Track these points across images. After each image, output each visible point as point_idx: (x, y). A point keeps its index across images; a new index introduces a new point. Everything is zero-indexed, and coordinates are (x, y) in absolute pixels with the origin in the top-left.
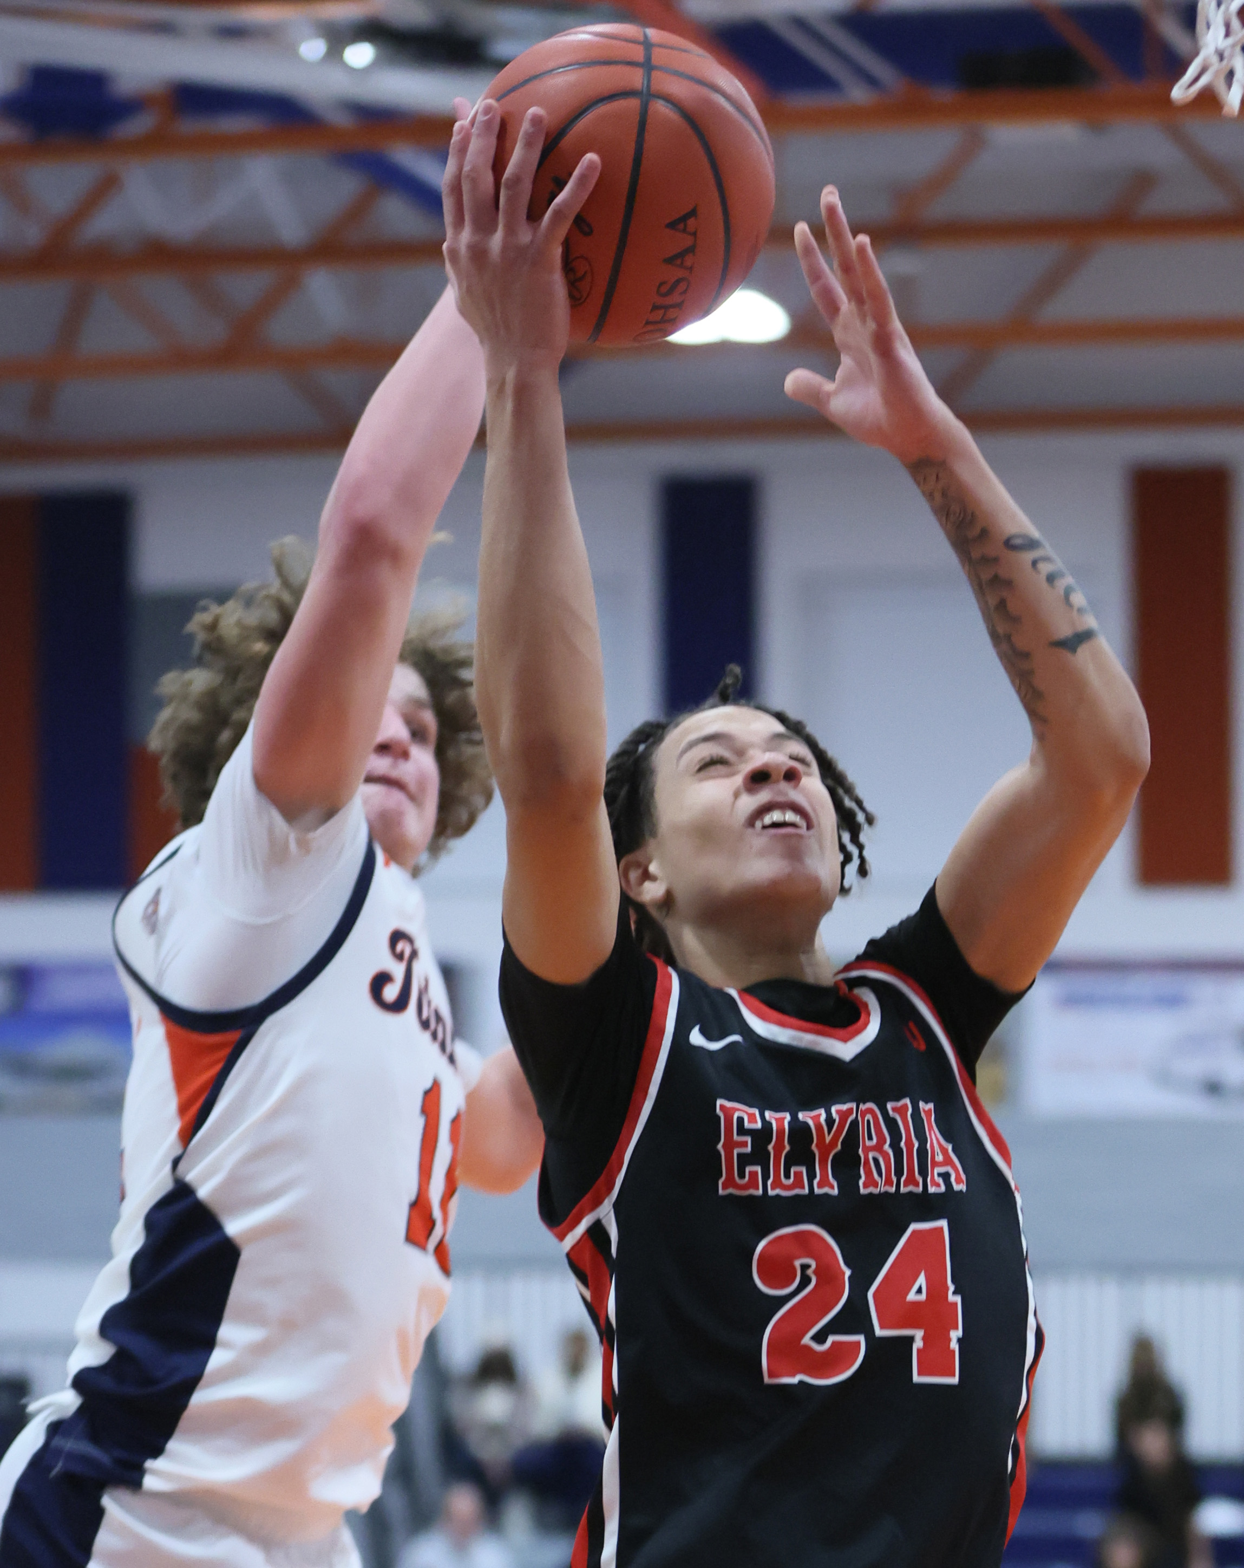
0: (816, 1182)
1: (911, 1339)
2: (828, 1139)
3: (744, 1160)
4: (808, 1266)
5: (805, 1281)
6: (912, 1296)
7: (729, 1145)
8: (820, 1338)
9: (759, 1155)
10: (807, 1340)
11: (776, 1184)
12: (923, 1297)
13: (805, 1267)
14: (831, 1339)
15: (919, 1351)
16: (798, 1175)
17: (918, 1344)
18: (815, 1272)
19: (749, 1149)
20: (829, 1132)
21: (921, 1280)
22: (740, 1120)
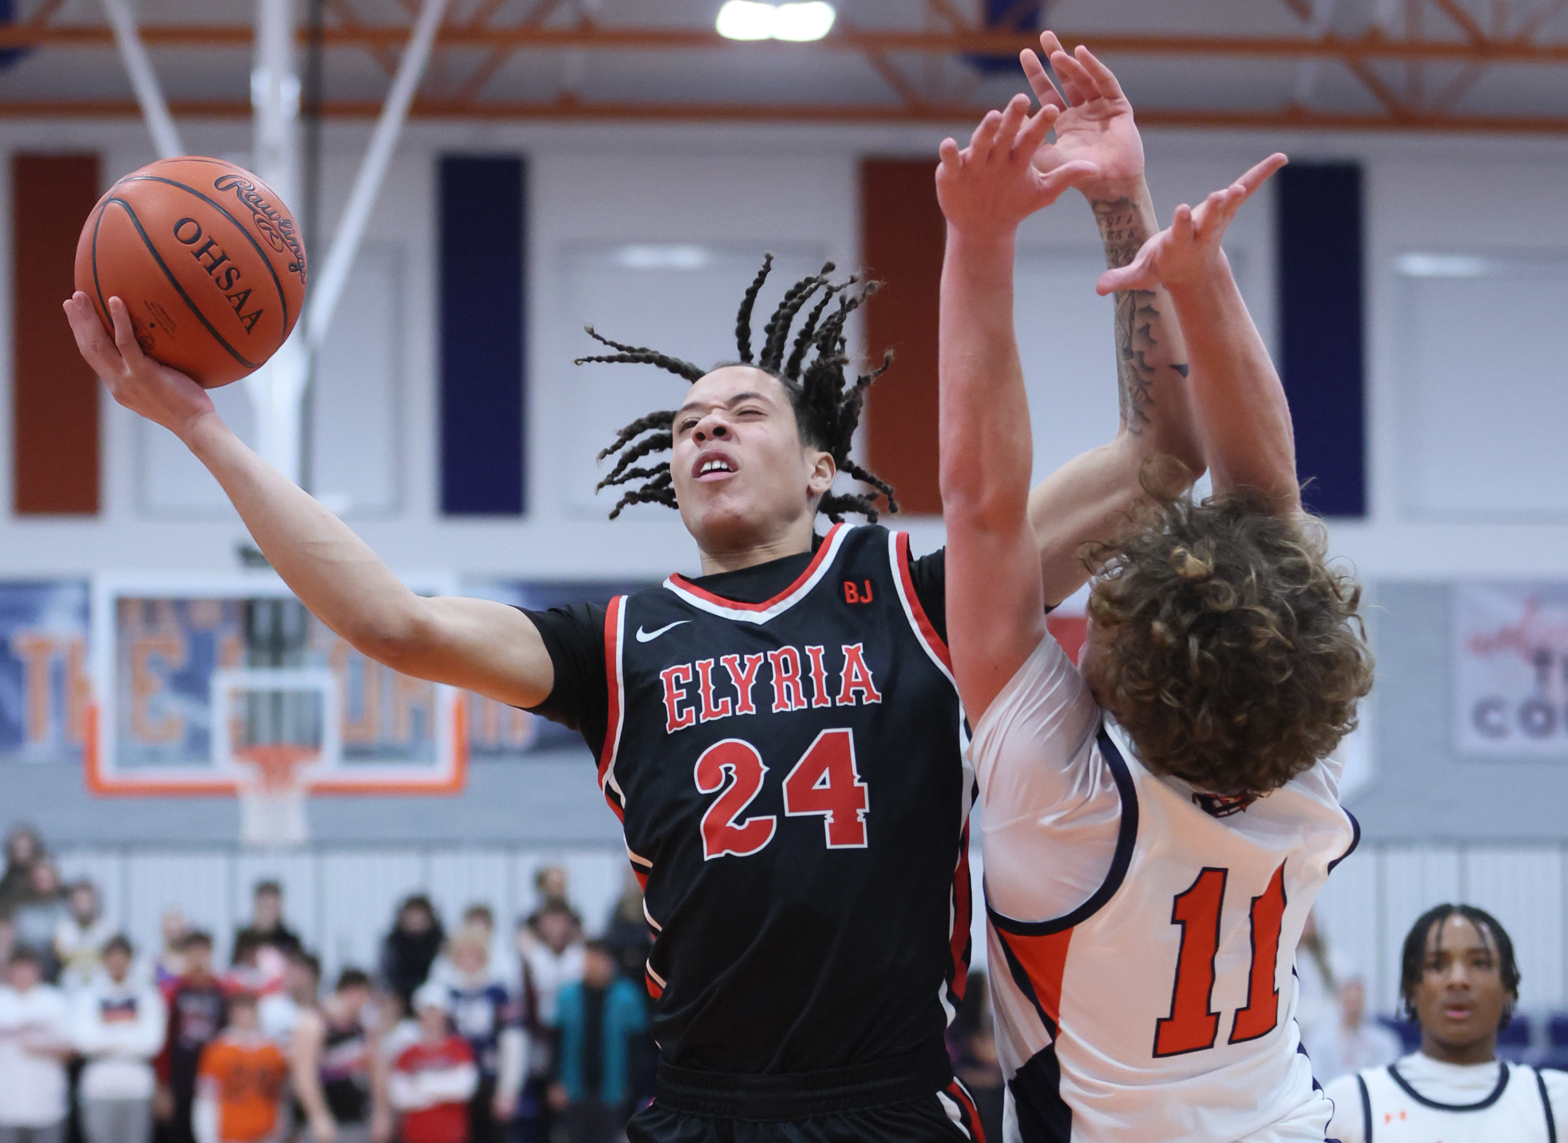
0: (737, 707)
1: (822, 818)
2: (743, 676)
3: (682, 705)
4: (730, 769)
5: (729, 779)
6: (817, 786)
7: (672, 697)
8: (740, 821)
9: (693, 700)
10: (730, 823)
11: (709, 713)
12: (828, 786)
13: (728, 770)
14: (748, 820)
15: (830, 825)
16: (725, 704)
17: (829, 820)
18: (735, 773)
19: (684, 697)
20: (743, 671)
21: (826, 774)
22: (677, 678)
